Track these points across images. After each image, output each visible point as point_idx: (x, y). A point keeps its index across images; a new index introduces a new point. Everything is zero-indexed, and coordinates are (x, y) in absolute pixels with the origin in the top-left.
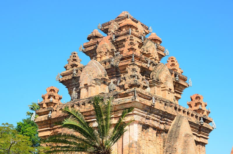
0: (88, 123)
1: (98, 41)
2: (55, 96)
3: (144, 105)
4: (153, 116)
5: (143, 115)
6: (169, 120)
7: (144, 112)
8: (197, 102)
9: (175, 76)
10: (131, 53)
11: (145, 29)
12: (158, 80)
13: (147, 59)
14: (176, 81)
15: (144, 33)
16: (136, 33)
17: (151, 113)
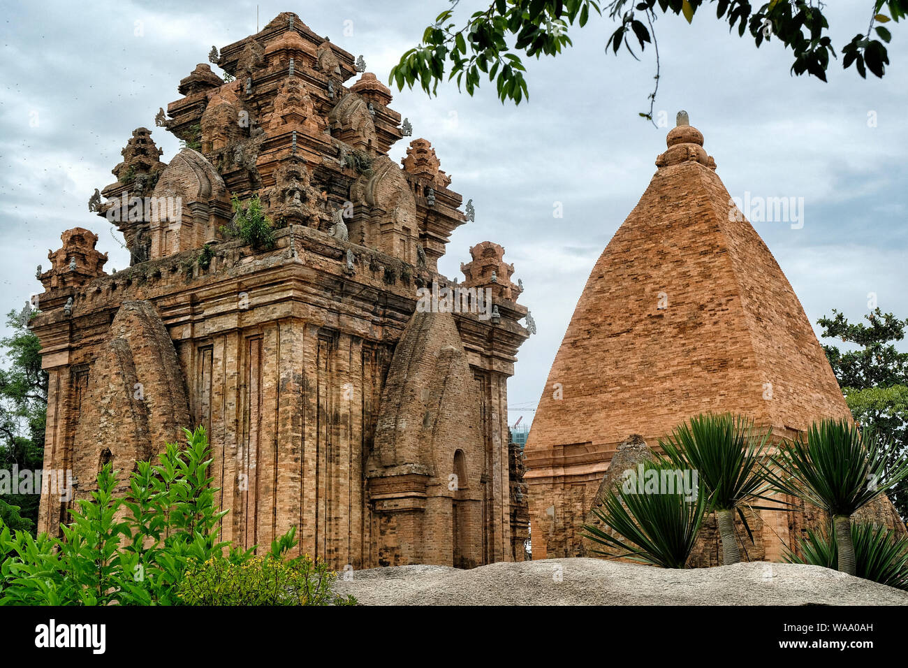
0: (169, 327)
1: (206, 97)
2: (83, 255)
3: (321, 272)
4: (351, 303)
5: (318, 303)
6: (399, 315)
7: (321, 293)
8: (485, 264)
9: (426, 192)
10: (291, 126)
11: (342, 63)
12: (373, 205)
13: (337, 146)
14: (430, 206)
15: (340, 72)
16: (311, 72)
17: (345, 293)
